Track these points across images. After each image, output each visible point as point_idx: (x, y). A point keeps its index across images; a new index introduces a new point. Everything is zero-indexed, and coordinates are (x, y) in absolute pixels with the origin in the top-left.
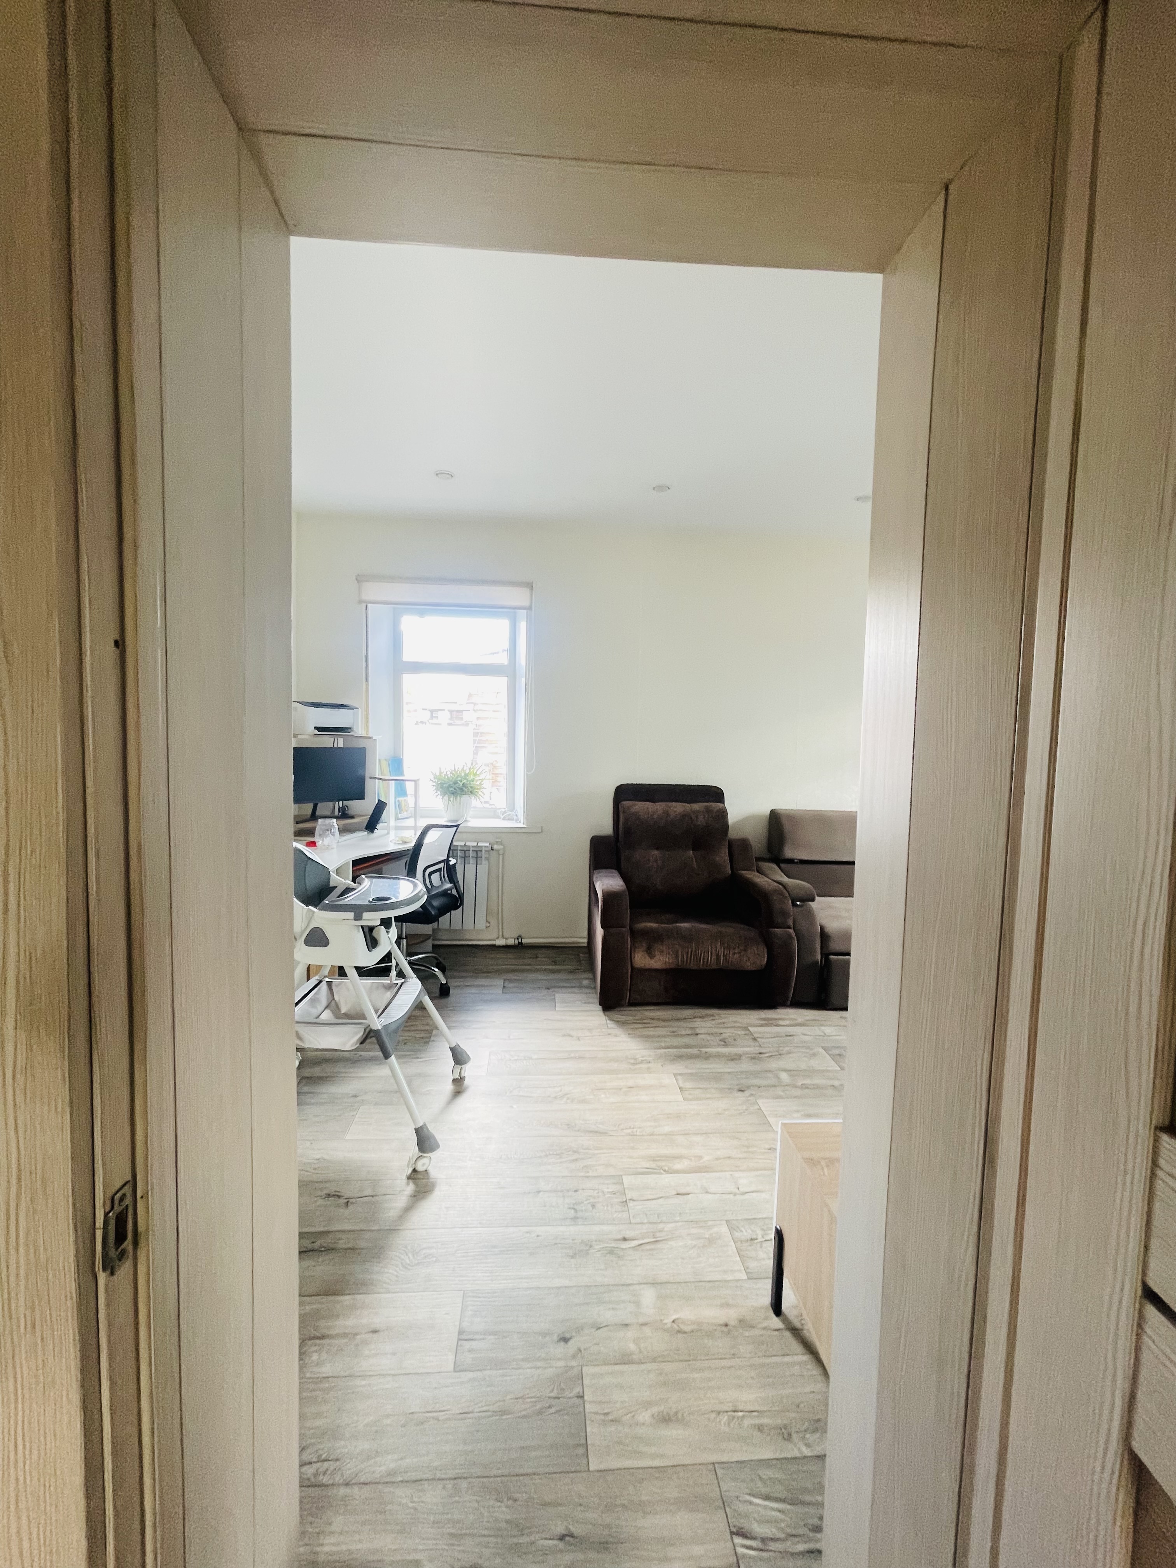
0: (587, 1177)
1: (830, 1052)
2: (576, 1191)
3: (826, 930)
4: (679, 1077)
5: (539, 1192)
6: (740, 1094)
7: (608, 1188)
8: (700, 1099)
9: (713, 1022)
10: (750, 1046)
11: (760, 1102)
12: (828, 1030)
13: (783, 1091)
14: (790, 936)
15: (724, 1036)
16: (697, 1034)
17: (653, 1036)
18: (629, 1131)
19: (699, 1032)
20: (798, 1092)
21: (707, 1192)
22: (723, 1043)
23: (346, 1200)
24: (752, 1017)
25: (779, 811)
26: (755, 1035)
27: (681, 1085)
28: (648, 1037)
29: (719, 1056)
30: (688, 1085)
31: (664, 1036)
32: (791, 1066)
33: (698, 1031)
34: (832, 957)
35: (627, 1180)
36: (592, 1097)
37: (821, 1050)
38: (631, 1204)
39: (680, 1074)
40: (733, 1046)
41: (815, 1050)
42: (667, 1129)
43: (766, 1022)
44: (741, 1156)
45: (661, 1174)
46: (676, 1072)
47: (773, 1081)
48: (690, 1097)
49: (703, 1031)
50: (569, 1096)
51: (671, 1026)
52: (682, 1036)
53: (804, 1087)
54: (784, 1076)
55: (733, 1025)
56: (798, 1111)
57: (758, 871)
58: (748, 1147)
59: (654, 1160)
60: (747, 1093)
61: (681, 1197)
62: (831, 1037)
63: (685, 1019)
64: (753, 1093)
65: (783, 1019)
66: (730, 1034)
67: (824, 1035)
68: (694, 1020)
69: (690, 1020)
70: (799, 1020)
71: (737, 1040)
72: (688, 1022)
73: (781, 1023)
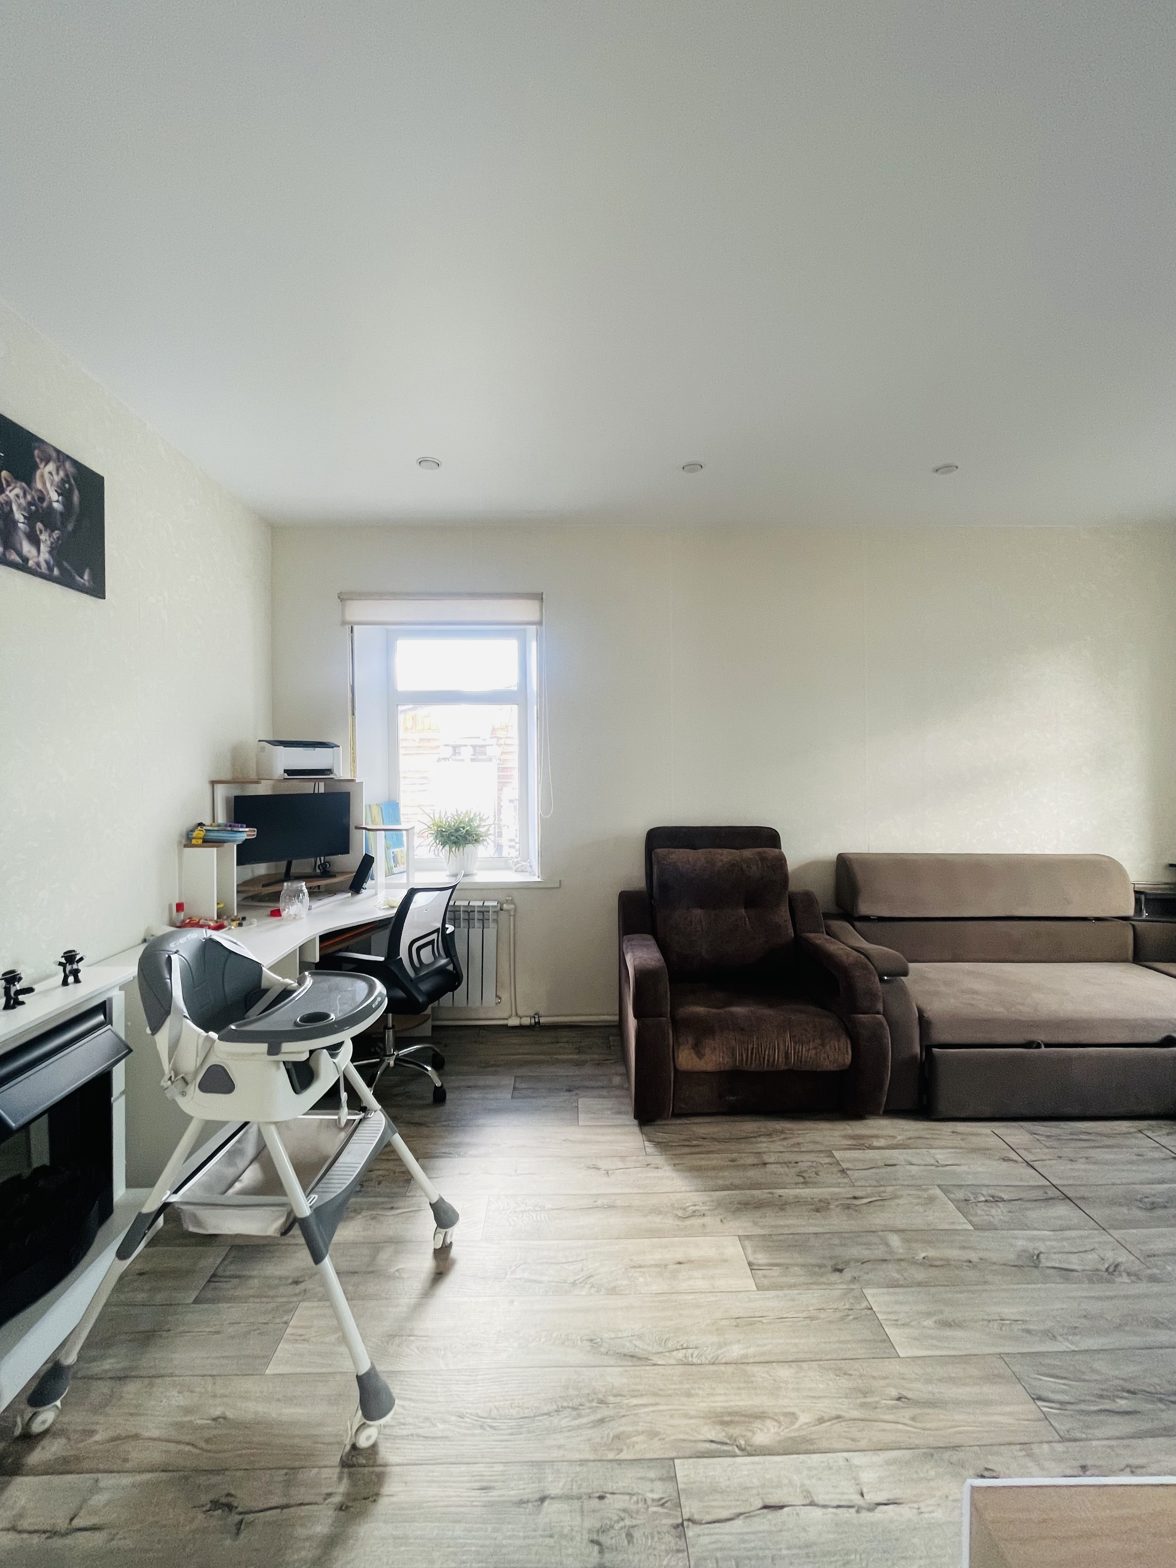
0: (620, 1462)
1: (952, 1196)
2: (601, 1498)
3: (927, 1014)
4: (747, 1243)
5: (542, 1499)
6: (836, 1277)
7: (652, 1491)
8: (781, 1288)
9: (785, 1143)
10: (838, 1185)
11: (868, 1292)
12: (941, 1155)
13: (898, 1271)
14: (880, 1024)
15: (803, 1166)
16: (765, 1164)
17: (707, 1169)
18: (680, 1354)
19: (768, 1161)
20: (920, 1275)
21: (812, 1504)
22: (801, 1180)
23: (240, 1517)
24: (836, 1133)
25: (851, 856)
26: (845, 1165)
27: (751, 1259)
28: (699, 1169)
29: (798, 1202)
30: (761, 1258)
31: (722, 1168)
32: (900, 1222)
33: (766, 1158)
34: (935, 1050)
35: (684, 1470)
36: (625, 1282)
37: (938, 1192)
38: (692, 1531)
39: (748, 1237)
40: (815, 1184)
41: (931, 1192)
42: (736, 1351)
43: (854, 1142)
44: (856, 1414)
45: (735, 1456)
46: (741, 1233)
47: (879, 1252)
48: (766, 1282)
49: (772, 1160)
50: (592, 1280)
51: (732, 1152)
52: (745, 1167)
53: (928, 1263)
54: (895, 1240)
55: (812, 1147)
56: (929, 1314)
57: (828, 934)
58: (865, 1394)
59: (724, 1423)
60: (848, 1274)
61: (771, 1515)
62: (948, 1168)
63: (747, 1138)
64: (856, 1275)
65: (876, 1137)
66: (810, 1164)
67: (937, 1164)
68: (759, 1139)
69: (754, 1140)
70: (899, 1138)
71: (820, 1173)
72: (752, 1143)
73: (875, 1144)
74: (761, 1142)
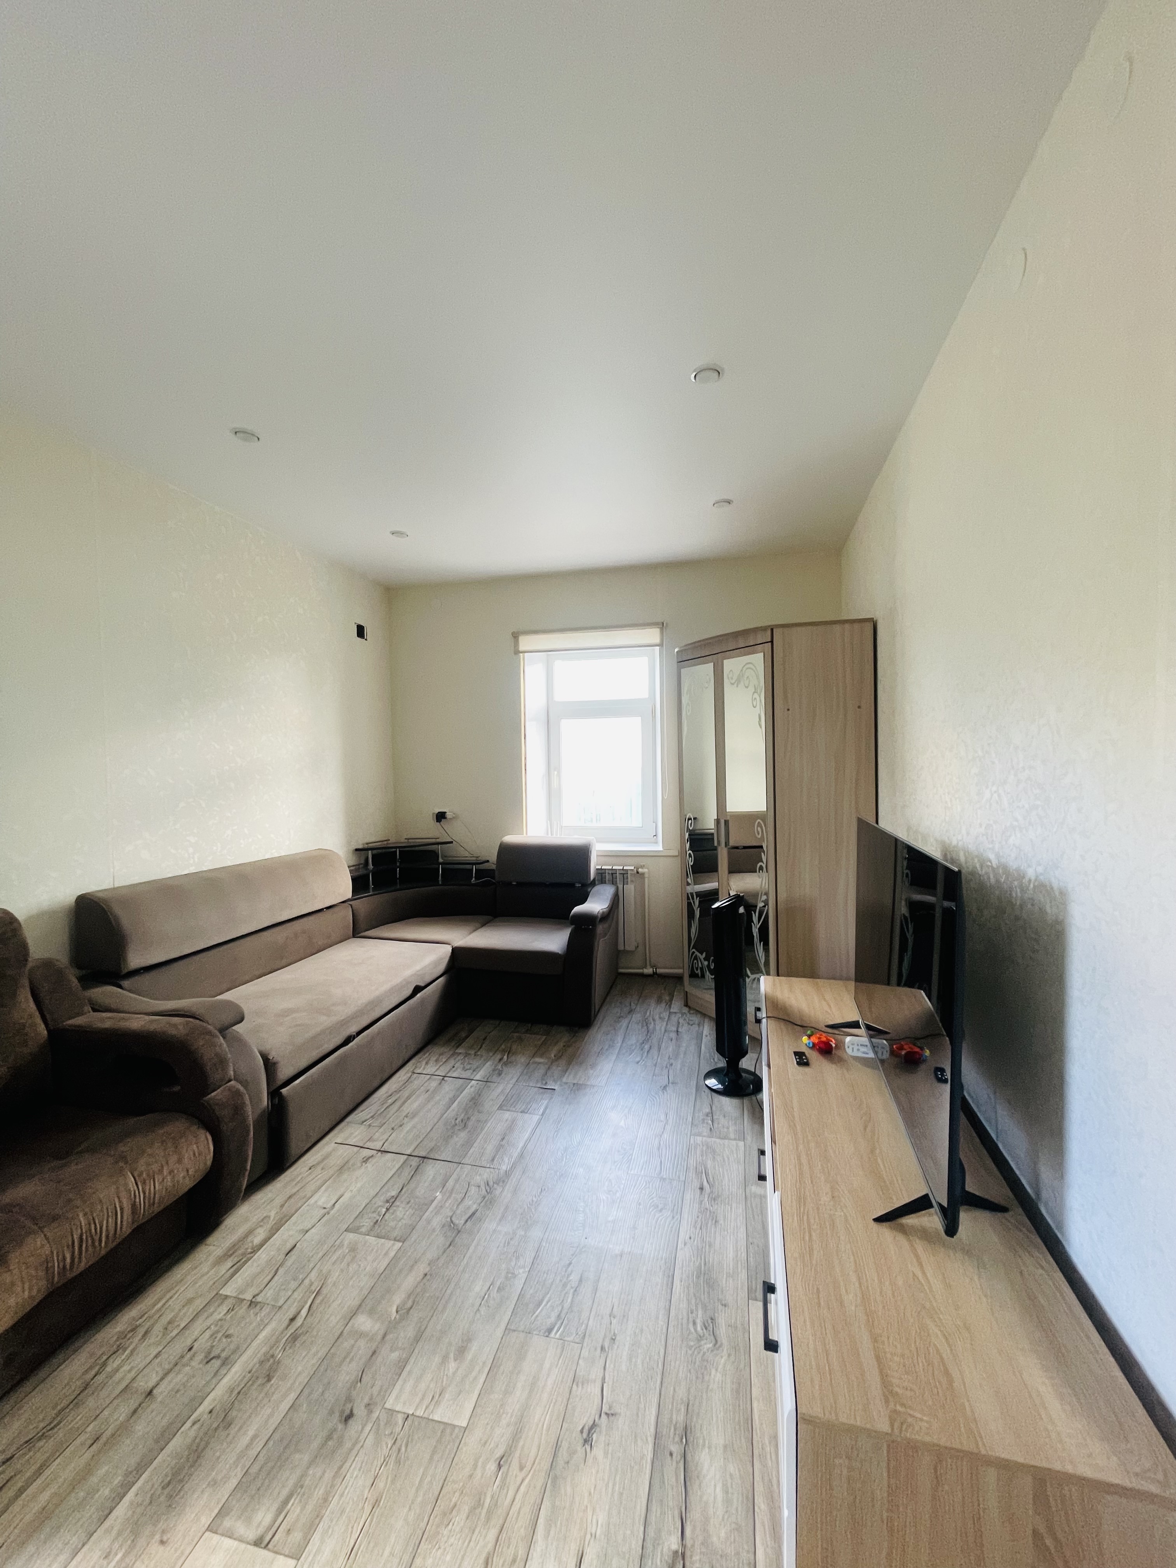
1: (363, 1230)
3: (273, 1055)
4: (227, 1523)
6: (354, 1426)
8: (319, 1516)
9: (152, 1339)
10: (263, 1325)
11: (390, 1403)
13: (392, 1350)
14: (238, 1093)
15: (203, 1343)
16: (150, 1393)
19: (151, 1384)
20: (408, 1331)
22: (216, 1363)
24: (205, 1268)
25: (99, 896)
26: (248, 1296)
27: (252, 1535)
29: (239, 1394)
30: (264, 1516)
31: (88, 1471)
32: (351, 1299)
33: (144, 1384)
34: (284, 1091)
37: (351, 1236)
39: (222, 1513)
40: (237, 1351)
41: (346, 1243)
43: (233, 1260)
44: (492, 1535)
46: (206, 1521)
47: (363, 1348)
48: (297, 1536)
49: (154, 1379)
51: (80, 1431)
52: (124, 1428)
53: (404, 1312)
55: (191, 1311)
60: (360, 1411)
62: (337, 1206)
63: (86, 1386)
64: (366, 1400)
65: (250, 1232)
66: (208, 1334)
67: (325, 1211)
68: (109, 1369)
69: (100, 1378)
70: (273, 1214)
71: (231, 1332)
72: (104, 1385)
73: (257, 1241)
74: (117, 1370)
